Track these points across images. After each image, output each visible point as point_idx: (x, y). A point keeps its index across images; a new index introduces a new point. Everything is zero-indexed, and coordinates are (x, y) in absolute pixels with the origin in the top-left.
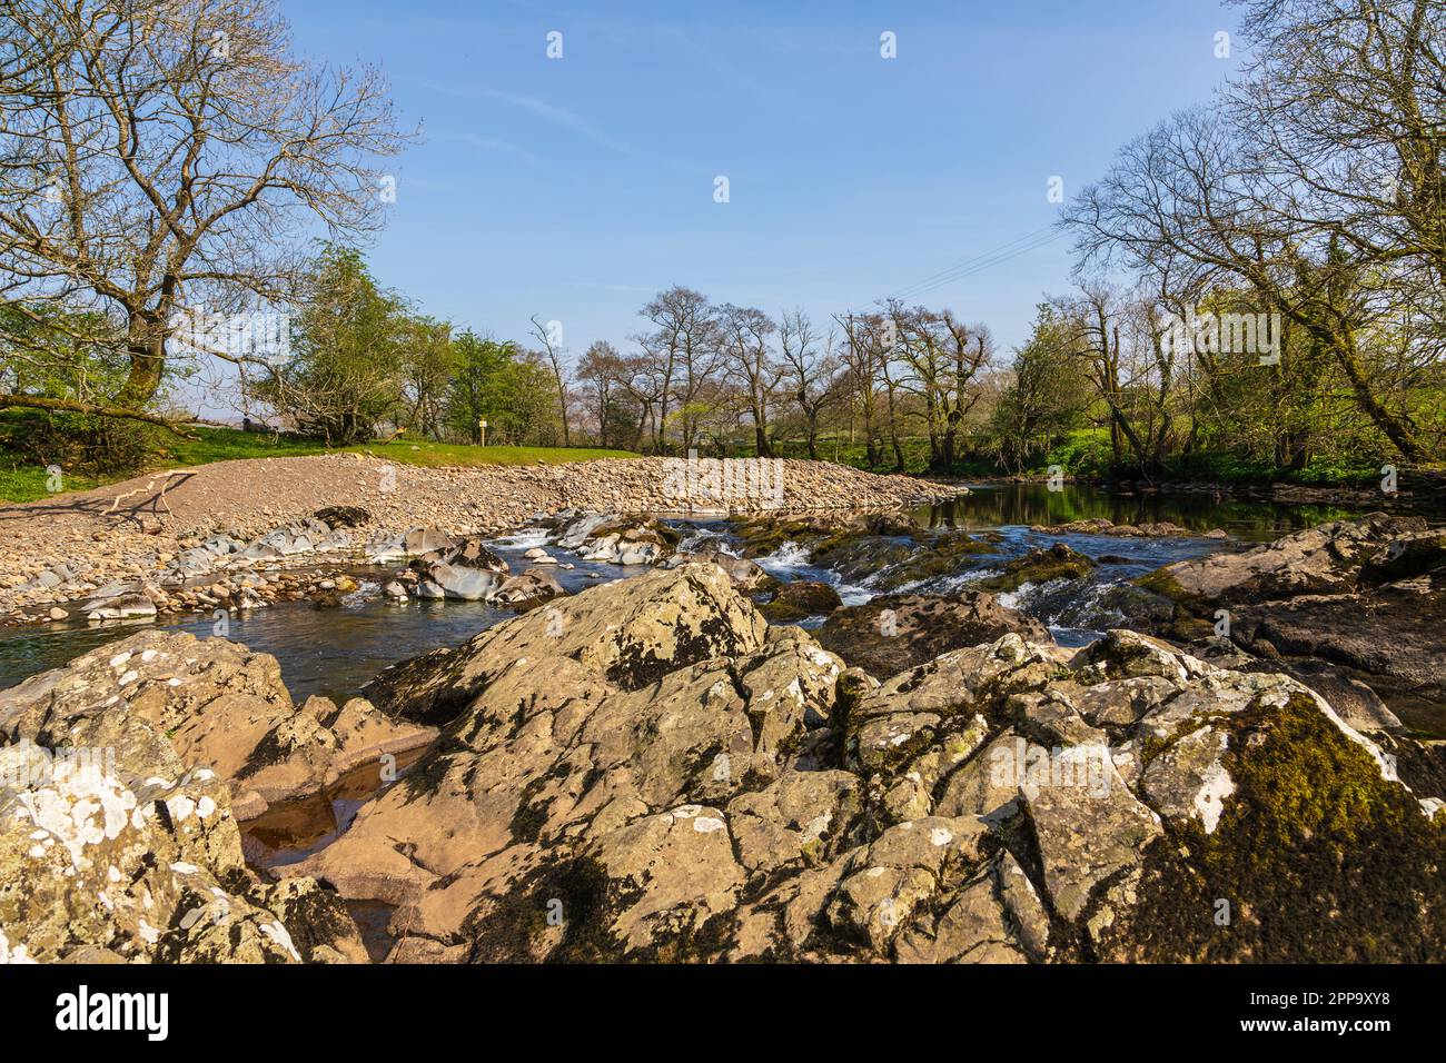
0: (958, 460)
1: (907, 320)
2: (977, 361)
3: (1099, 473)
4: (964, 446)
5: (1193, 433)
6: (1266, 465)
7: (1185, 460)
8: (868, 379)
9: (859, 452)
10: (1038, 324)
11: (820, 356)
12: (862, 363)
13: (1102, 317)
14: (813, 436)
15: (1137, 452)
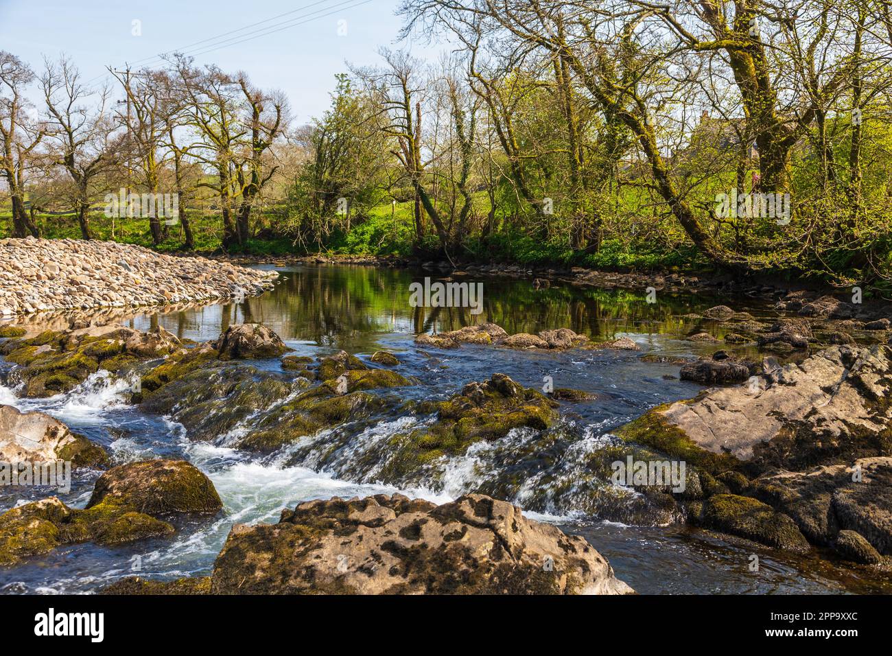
0: (254, 237)
1: (197, 80)
2: (273, 131)
3: (400, 253)
4: (259, 222)
5: (491, 215)
6: (561, 249)
7: (484, 242)
8: (151, 145)
9: (139, 227)
10: (336, 95)
11: (92, 115)
12: (143, 126)
13: (406, 92)
14: (85, 208)
15: (439, 233)
